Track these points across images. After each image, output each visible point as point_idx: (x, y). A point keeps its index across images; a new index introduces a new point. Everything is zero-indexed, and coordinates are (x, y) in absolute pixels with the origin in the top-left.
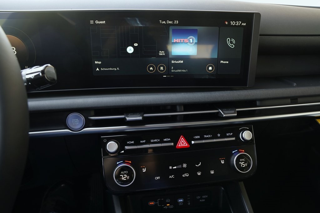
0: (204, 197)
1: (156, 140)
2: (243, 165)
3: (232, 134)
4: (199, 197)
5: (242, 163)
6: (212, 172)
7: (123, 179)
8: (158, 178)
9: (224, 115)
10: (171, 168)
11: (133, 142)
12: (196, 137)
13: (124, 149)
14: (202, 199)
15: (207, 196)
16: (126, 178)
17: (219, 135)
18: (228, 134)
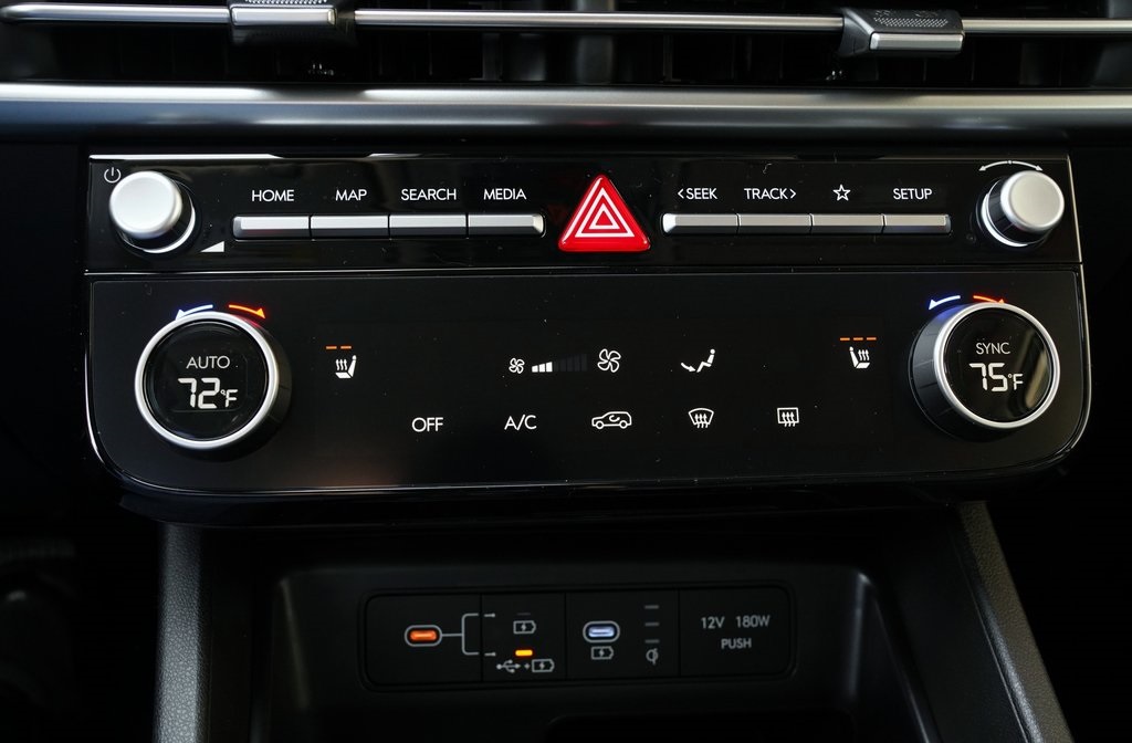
0: (748, 621)
1: (433, 194)
2: (992, 383)
3: (926, 193)
4: (714, 622)
5: (988, 370)
6: (788, 418)
7: (199, 402)
8: (432, 423)
9: (876, 37)
10: (517, 366)
11: (287, 196)
12: (694, 194)
13: (226, 232)
14: (732, 630)
15: (764, 621)
16: (219, 399)
17: (842, 193)
18: (900, 194)
